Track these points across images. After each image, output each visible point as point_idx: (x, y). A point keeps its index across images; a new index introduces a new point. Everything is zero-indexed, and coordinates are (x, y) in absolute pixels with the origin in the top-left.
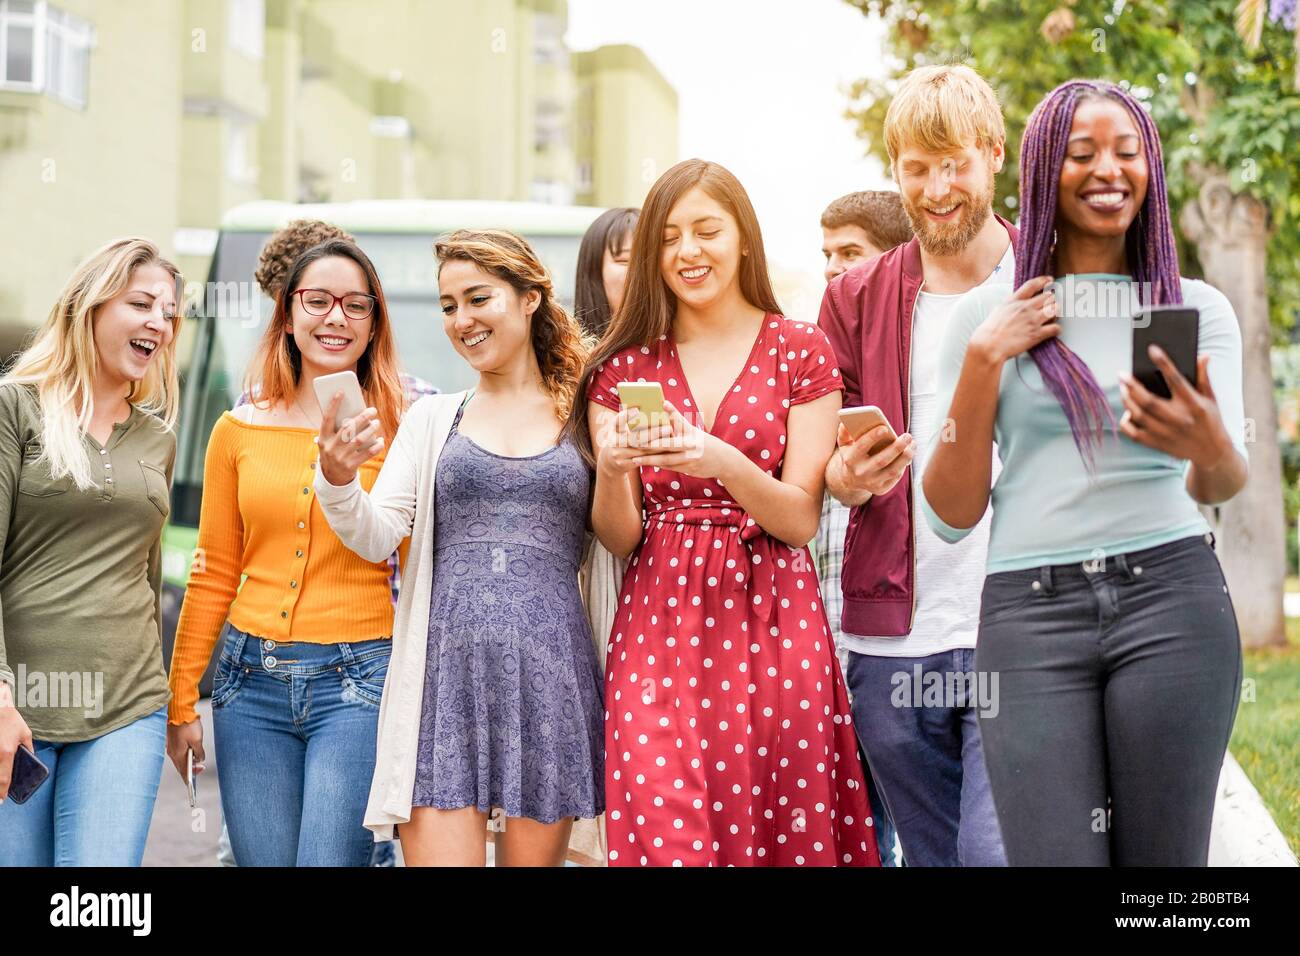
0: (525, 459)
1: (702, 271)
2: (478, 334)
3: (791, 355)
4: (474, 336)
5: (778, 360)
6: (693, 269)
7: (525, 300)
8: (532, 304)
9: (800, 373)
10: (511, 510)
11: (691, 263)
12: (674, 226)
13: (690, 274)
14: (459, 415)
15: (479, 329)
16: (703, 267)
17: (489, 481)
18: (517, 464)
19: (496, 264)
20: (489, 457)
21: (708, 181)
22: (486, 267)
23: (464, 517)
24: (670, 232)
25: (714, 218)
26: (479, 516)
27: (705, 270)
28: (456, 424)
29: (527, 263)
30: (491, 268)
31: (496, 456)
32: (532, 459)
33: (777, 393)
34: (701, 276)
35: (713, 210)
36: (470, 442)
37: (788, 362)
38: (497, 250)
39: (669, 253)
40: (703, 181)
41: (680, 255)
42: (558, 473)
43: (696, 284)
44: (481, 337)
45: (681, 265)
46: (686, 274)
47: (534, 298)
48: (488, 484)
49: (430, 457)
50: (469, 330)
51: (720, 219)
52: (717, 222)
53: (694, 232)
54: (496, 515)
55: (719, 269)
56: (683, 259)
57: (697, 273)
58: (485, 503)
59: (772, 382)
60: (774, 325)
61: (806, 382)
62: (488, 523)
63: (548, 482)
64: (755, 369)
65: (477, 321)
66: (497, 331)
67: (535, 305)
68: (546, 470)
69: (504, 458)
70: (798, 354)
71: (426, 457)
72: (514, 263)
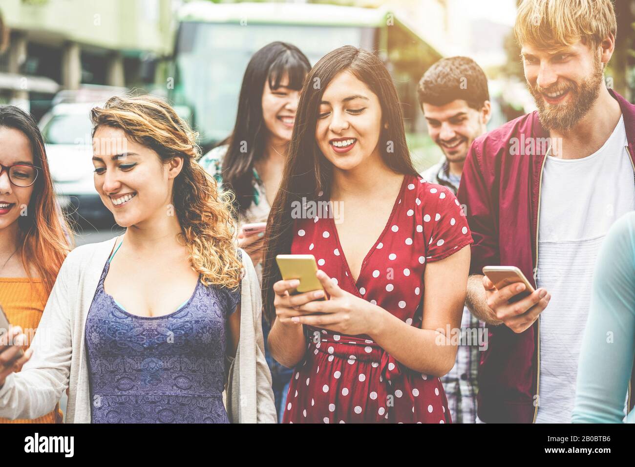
0: (162, 318)
1: (349, 142)
2: (123, 195)
3: (427, 218)
4: (120, 196)
5: (414, 221)
6: (342, 140)
7: (167, 166)
8: (175, 169)
9: (434, 234)
10: (152, 365)
11: (340, 134)
12: (327, 103)
13: (339, 144)
14: (106, 271)
15: (125, 191)
16: (350, 139)
17: (131, 341)
18: (155, 323)
19: (143, 134)
20: (130, 319)
21: (358, 65)
22: (134, 136)
23: (112, 372)
24: (323, 107)
25: (361, 97)
26: (125, 371)
27: (352, 141)
28: (103, 279)
29: (173, 133)
30: (139, 137)
31: (136, 317)
32: (168, 317)
33: (414, 251)
34: (348, 146)
35: (361, 89)
36: (113, 303)
37: (423, 223)
38: (146, 122)
39: (322, 126)
40: (353, 66)
41: (330, 128)
42: (192, 329)
43: (344, 153)
44: (126, 198)
45: (331, 136)
46: (336, 144)
47: (177, 163)
48: (130, 344)
49: (81, 311)
50: (114, 192)
51: (366, 98)
52: (365, 101)
53: (343, 108)
54: (140, 370)
55: (362, 140)
56: (333, 131)
57: (345, 143)
58: (129, 360)
59: (409, 241)
60: (411, 187)
61: (441, 243)
62: (133, 378)
63: (183, 338)
64: (395, 229)
65: (123, 184)
66: (140, 193)
67: (177, 171)
68: (181, 327)
69: (143, 318)
70: (433, 217)
71: (77, 311)
72: (161, 133)
